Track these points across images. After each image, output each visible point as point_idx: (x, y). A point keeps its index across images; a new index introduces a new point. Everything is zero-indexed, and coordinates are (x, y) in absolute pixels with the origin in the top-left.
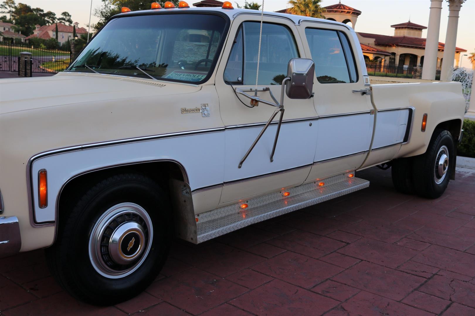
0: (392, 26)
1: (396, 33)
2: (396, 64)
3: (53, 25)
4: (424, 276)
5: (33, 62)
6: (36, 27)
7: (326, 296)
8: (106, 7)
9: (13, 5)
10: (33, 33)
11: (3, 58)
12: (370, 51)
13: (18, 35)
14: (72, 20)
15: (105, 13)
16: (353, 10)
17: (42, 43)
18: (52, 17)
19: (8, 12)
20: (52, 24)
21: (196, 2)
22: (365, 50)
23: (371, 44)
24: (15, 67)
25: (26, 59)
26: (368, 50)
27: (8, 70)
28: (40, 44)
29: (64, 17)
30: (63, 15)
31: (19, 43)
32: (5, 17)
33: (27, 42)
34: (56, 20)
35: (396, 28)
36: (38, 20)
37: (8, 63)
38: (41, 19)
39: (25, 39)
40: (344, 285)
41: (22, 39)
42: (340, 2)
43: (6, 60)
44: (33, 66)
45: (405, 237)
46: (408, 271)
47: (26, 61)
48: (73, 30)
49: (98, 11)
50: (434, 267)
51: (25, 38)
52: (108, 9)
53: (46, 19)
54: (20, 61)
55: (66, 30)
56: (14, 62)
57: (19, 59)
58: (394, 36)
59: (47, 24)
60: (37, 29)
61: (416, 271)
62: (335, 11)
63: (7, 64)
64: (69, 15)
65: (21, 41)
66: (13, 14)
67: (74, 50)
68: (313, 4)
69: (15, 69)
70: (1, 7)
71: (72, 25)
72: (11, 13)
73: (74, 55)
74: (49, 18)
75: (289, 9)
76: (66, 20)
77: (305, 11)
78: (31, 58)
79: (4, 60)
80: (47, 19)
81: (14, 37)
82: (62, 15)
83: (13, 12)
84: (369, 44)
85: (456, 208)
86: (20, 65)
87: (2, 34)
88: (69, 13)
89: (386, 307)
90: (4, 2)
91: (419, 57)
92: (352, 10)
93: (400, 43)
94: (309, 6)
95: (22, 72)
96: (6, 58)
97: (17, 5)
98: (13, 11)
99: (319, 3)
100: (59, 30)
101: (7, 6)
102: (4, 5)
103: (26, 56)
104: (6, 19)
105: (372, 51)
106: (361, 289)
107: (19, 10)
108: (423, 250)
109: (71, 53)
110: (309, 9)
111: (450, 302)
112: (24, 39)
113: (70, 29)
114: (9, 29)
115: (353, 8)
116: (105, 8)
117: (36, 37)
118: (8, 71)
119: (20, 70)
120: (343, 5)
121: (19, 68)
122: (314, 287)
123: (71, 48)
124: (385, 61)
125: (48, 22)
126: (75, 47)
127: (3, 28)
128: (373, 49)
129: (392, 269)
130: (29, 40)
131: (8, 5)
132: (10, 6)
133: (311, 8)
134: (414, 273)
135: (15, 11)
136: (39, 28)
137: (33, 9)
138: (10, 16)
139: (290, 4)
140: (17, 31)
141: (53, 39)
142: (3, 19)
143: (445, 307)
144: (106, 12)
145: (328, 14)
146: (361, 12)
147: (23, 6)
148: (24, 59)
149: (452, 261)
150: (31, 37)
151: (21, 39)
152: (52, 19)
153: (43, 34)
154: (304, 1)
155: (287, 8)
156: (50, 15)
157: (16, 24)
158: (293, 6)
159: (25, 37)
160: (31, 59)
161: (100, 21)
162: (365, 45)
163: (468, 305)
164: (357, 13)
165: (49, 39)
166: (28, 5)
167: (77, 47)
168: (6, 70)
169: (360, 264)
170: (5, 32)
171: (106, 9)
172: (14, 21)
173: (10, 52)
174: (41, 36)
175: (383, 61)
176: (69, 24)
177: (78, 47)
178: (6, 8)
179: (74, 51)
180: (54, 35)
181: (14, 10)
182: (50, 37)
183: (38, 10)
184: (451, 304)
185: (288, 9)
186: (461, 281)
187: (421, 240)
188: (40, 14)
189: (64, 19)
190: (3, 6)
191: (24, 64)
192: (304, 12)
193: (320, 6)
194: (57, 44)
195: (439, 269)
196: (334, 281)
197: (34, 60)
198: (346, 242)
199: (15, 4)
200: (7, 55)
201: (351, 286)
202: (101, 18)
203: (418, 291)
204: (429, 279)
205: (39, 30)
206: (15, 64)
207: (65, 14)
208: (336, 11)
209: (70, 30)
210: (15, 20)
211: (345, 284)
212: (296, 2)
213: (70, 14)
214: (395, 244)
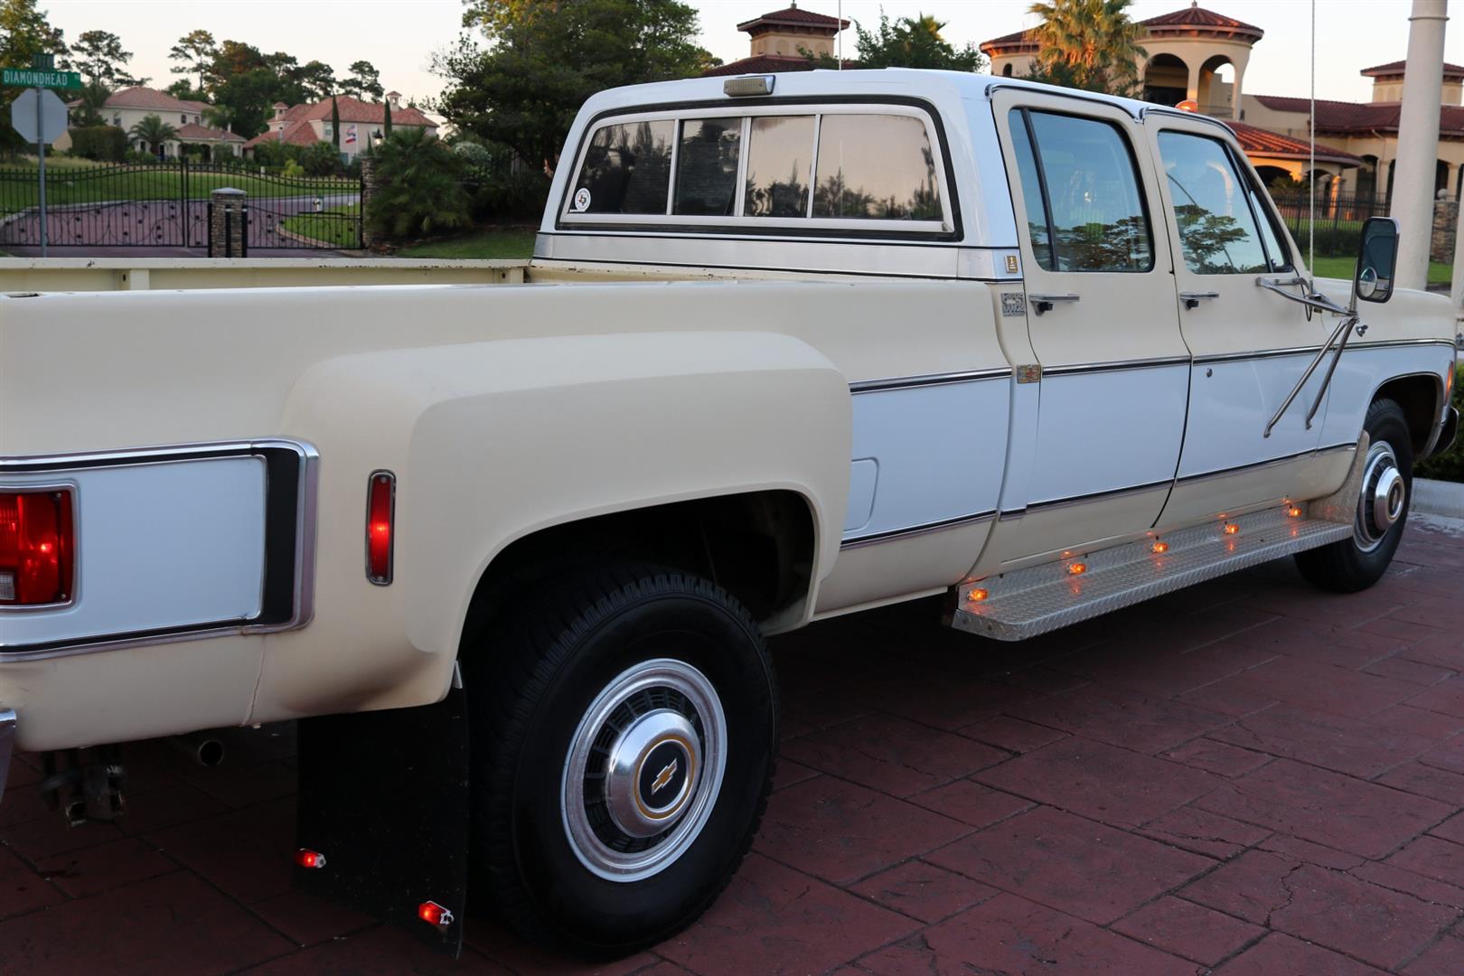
0: (1364, 72)
1: (1375, 94)
2: (1379, 193)
3: (324, 102)
4: (1213, 853)
5: (250, 218)
6: (274, 110)
7: (888, 908)
8: (464, 45)
9: (208, 48)
10: (267, 128)
11: (166, 206)
12: (1293, 152)
13: (223, 137)
14: (383, 86)
15: (460, 64)
16: (1237, 27)
17: (292, 156)
18: (323, 80)
19: (195, 70)
20: (321, 99)
21: (749, 20)
22: (1275, 151)
23: (1299, 131)
24: (200, 233)
25: (228, 210)
26: (1285, 150)
27: (180, 242)
28: (287, 159)
29: (359, 77)
30: (355, 71)
31: (226, 160)
32: (186, 82)
33: (251, 155)
34: (336, 87)
35: (1378, 78)
36: (282, 89)
37: (179, 221)
38: (291, 84)
39: (242, 146)
40: (956, 875)
41: (235, 146)
42: (1195, 4)
43: (173, 212)
44: (250, 227)
45: (1203, 737)
46: (1170, 838)
47: (228, 214)
48: (383, 115)
49: (441, 57)
50: (1257, 825)
51: (243, 143)
52: (469, 52)
53: (305, 84)
54: (214, 214)
55: (361, 115)
56: (197, 218)
57: (210, 207)
58: (1373, 103)
59: (309, 101)
60: (277, 116)
61: (1197, 838)
62: (1178, 33)
63: (176, 224)
64: (372, 71)
65: (232, 153)
66: (209, 74)
67: (371, 179)
68: (1107, 13)
69: (199, 239)
70: (172, 56)
71: (383, 100)
72: (203, 71)
73: (371, 193)
74: (314, 83)
75: (1032, 33)
76: (364, 85)
77: (1082, 34)
78: (244, 207)
79: (167, 215)
80: (308, 86)
81: (212, 141)
82: (351, 70)
83: (208, 68)
84: (1290, 131)
85: (1404, 648)
86: (214, 226)
87: (177, 134)
88: (372, 64)
89: (1057, 941)
90: (183, 40)
91: (1454, 167)
92: (1232, 26)
93: (1390, 126)
94: (1095, 20)
95: (219, 247)
96: (172, 208)
97: (219, 46)
98: (208, 66)
99: (1125, 11)
100: (341, 118)
101: (191, 52)
102: (184, 49)
103: (228, 201)
104: (188, 89)
105: (1298, 153)
106: (1000, 889)
107: (224, 61)
108: (1243, 776)
109: (363, 187)
110: (1094, 30)
111: (1263, 930)
112: (239, 147)
113: (374, 114)
114: (196, 118)
115: (1236, 19)
116: (461, 48)
117: (274, 139)
118: (180, 246)
119: (213, 241)
120: (1204, 12)
121: (210, 236)
122: (862, 879)
123: (364, 171)
124: (1342, 182)
125: (312, 94)
126: (373, 169)
127: (178, 117)
128: (1302, 147)
129: (1122, 830)
130: (255, 148)
131: (194, 47)
132: (199, 51)
133: (1098, 24)
134: (1183, 843)
135: (214, 65)
136: (284, 112)
137: (264, 55)
138: (201, 81)
139: (1033, 14)
140: (221, 123)
141: (324, 143)
142: (180, 91)
143: (1239, 944)
144: (464, 61)
145: (1155, 42)
146: (1262, 31)
147: (235, 48)
148: (224, 210)
149: (1321, 809)
150: (260, 139)
151: (232, 148)
152: (322, 83)
153: (297, 132)
154: (1077, 5)
155: (1025, 29)
156: (317, 71)
157: (217, 102)
158: (1045, 21)
159: (243, 140)
160: (245, 210)
161: (447, 87)
162: (1278, 136)
163: (1315, 941)
164: (1250, 35)
165: (314, 144)
166: (250, 45)
167: (381, 169)
168: (173, 242)
169: (1029, 813)
170: (185, 127)
171: (464, 50)
172: (211, 96)
173: (185, 187)
174: (291, 138)
175: (1335, 181)
176: (373, 99)
177: (383, 168)
178: (189, 57)
179: (371, 182)
180: (327, 132)
181: (210, 61)
182: (315, 137)
183: (281, 58)
184: (1265, 935)
185: (1029, 31)
186: (1326, 868)
187: (1247, 746)
188: (288, 71)
189: (358, 84)
190: (181, 51)
191: (224, 225)
192: (1079, 38)
193: (1128, 19)
194: (337, 158)
195: (1268, 833)
196: (930, 864)
197: (254, 212)
198: (1011, 748)
199: (214, 42)
200: (175, 200)
201: (974, 879)
202: (450, 80)
203: (1178, 896)
204: (1228, 860)
205: (284, 120)
206: (199, 224)
207: (359, 67)
208: (1182, 32)
209: (376, 117)
210: (215, 92)
211: (961, 874)
212: (1052, 6)
213: (375, 69)
214: (1161, 756)
